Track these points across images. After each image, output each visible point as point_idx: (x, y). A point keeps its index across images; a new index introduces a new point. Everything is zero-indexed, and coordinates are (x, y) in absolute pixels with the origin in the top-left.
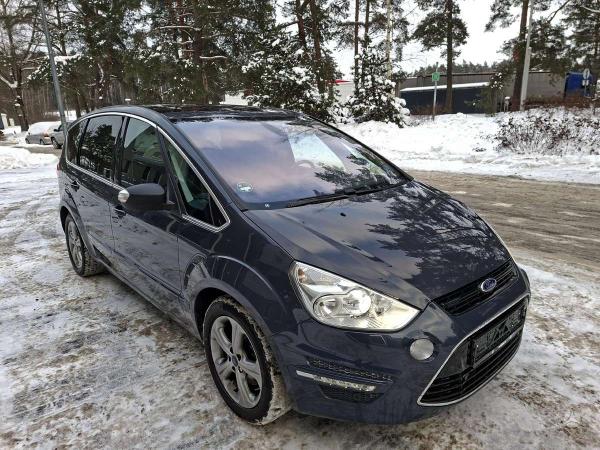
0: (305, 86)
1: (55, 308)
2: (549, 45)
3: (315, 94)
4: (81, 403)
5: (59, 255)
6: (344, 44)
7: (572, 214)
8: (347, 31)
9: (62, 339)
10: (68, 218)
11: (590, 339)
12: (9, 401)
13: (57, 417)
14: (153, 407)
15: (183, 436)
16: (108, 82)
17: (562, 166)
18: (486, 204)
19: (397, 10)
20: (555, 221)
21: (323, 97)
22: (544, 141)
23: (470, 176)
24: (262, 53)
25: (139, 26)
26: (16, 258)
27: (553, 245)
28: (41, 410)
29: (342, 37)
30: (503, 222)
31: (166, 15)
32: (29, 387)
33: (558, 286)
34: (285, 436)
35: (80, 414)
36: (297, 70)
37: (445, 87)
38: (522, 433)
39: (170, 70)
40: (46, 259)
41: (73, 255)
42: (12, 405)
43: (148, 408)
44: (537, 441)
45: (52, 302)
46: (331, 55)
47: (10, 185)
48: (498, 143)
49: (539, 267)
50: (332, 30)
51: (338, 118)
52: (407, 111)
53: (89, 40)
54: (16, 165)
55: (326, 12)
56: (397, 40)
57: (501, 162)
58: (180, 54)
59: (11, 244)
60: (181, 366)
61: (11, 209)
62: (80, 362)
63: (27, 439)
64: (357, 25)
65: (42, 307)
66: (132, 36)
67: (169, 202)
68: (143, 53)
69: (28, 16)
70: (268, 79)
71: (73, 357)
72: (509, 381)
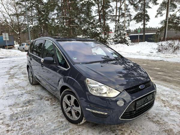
0: (100, 33)
1: (24, 93)
2: (175, 22)
3: (103, 36)
4: (28, 117)
5: (26, 79)
6: (112, 21)
7: (178, 72)
8: (113, 18)
9: (25, 101)
10: (29, 68)
11: (177, 107)
12: (9, 116)
13: (21, 121)
14: (47, 119)
15: (55, 127)
16: (44, 32)
17: (177, 58)
18: (152, 68)
19: (128, 11)
20: (173, 73)
21: (105, 37)
22: (171, 50)
23: (148, 60)
24: (88, 24)
25: (53, 17)
26: (14, 80)
27: (171, 80)
28: (17, 119)
29: (112, 20)
30: (157, 73)
31: (61, 14)
32: (15, 113)
33: (170, 92)
34: (83, 128)
35: (27, 120)
36: (98, 29)
37: (143, 34)
38: (152, 131)
39: (61, 29)
40: (23, 80)
41: (30, 79)
42: (9, 117)
43: (46, 119)
44: (156, 134)
45: (23, 91)
46: (108, 25)
47: (15, 60)
48: (157, 50)
49: (165, 86)
50: (109, 18)
51: (110, 43)
52: (130, 41)
53: (39, 20)
54: (17, 55)
55: (107, 12)
56: (128, 20)
57: (158, 56)
58: (65, 24)
59: (13, 76)
60: (56, 109)
61: (14, 67)
62: (29, 107)
63: (13, 126)
64: (116, 16)
65: (20, 93)
66: (51, 19)
67: (55, 62)
68: (54, 24)
69: (23, 14)
70: (89, 31)
71: (27, 105)
72: (150, 117)
